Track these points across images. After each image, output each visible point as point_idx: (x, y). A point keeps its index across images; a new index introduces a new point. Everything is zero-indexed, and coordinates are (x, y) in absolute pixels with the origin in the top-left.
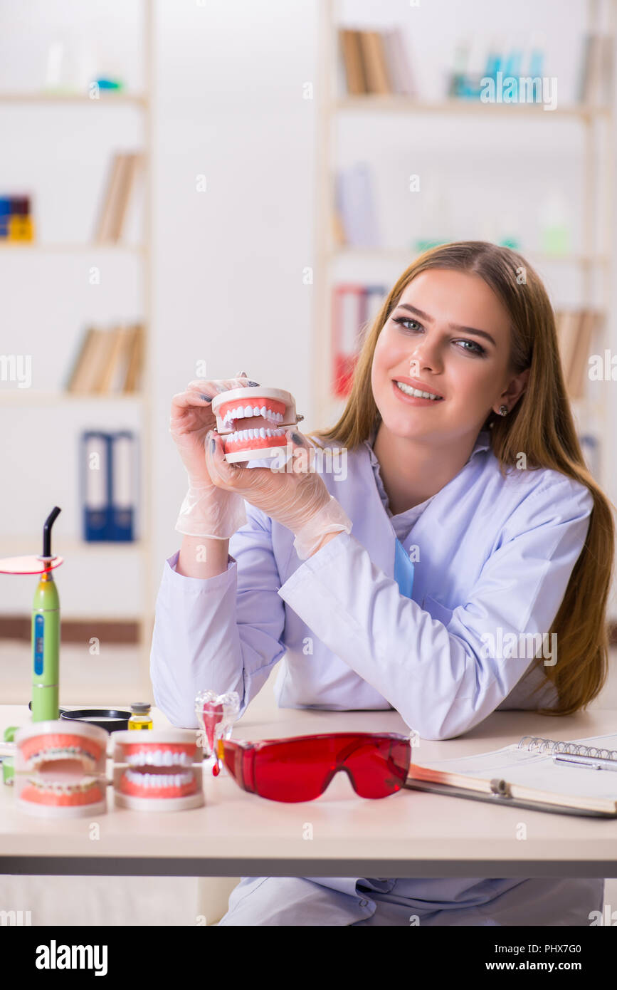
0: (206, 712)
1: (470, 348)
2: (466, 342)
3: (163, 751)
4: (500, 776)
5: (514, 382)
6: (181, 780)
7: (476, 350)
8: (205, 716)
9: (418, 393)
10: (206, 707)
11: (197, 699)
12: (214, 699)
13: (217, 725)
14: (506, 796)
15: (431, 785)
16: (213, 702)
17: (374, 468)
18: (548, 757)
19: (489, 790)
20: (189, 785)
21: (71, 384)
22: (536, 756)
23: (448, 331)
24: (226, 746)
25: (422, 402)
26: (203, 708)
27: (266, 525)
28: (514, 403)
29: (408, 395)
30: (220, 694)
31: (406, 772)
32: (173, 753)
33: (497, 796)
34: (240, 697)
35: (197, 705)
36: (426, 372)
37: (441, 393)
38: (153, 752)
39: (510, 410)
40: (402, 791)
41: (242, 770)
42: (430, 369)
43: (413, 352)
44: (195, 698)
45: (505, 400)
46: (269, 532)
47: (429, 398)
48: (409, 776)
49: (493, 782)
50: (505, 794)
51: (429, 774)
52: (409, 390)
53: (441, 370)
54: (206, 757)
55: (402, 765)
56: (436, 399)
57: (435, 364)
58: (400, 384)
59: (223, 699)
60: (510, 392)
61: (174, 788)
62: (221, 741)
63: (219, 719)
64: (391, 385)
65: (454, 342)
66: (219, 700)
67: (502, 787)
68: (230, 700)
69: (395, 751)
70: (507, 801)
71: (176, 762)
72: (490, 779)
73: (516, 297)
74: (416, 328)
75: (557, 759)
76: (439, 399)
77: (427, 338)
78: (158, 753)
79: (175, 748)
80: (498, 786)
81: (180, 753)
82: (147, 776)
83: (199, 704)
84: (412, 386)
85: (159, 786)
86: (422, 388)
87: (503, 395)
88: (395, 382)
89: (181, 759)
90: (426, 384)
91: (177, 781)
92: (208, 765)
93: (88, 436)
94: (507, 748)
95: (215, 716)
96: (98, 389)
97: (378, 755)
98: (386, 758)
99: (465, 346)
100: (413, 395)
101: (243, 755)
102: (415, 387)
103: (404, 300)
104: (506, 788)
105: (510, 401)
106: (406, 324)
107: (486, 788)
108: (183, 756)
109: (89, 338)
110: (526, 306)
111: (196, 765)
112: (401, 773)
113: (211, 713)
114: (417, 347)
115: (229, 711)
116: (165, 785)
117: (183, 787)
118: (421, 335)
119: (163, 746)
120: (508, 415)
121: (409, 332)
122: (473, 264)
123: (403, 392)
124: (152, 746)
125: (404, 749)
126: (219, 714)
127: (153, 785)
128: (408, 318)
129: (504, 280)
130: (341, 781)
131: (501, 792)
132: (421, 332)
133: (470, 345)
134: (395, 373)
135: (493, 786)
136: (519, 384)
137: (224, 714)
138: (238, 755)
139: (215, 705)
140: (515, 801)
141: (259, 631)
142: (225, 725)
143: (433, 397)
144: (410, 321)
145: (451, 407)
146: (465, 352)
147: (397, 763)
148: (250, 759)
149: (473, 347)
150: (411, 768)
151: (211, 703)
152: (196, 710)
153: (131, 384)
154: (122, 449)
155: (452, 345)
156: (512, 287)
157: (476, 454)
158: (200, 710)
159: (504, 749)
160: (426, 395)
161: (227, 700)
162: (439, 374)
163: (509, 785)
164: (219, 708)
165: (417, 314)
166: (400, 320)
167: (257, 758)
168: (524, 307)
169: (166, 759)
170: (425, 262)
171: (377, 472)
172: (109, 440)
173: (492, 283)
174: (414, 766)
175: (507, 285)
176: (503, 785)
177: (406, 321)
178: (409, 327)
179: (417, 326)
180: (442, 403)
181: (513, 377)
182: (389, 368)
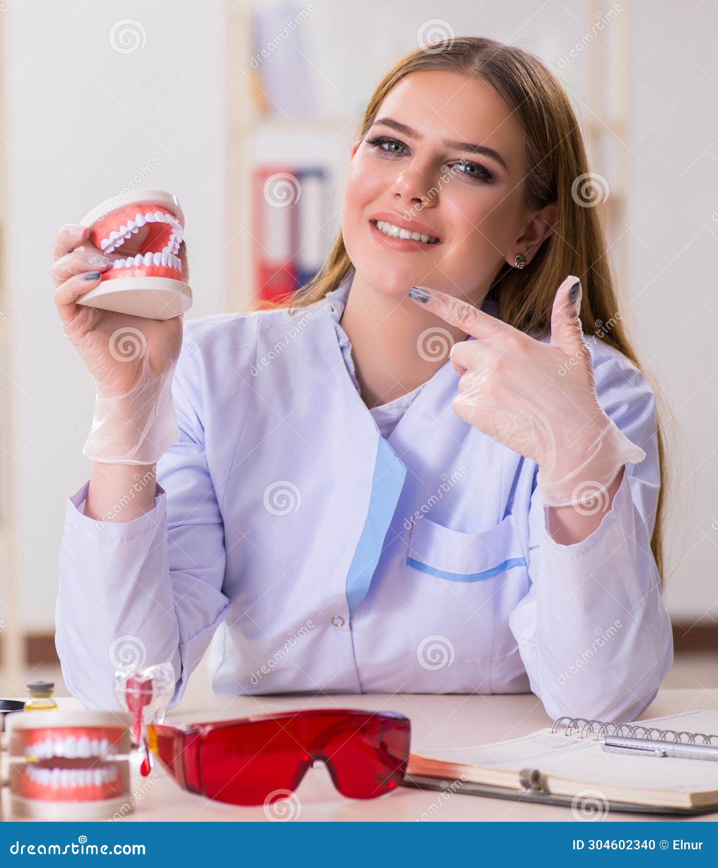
0: (130, 690)
1: (473, 173)
2: (466, 165)
3: (78, 737)
4: (532, 766)
5: (532, 223)
6: (103, 777)
7: (481, 175)
8: (128, 696)
9: (405, 234)
10: (129, 684)
12: (140, 673)
13: (145, 708)
14: (542, 791)
16: (138, 676)
17: (342, 349)
18: (594, 743)
19: (518, 785)
20: (113, 784)
22: (577, 742)
23: (443, 149)
24: (159, 732)
25: (409, 246)
26: (125, 685)
28: (534, 251)
29: (392, 238)
31: (405, 765)
32: (91, 740)
33: (529, 791)
34: (175, 671)
37: (437, 233)
38: (64, 738)
39: (529, 260)
40: (399, 789)
41: (184, 765)
42: (419, 200)
43: (397, 180)
44: (115, 672)
45: (522, 247)
46: (202, 444)
47: (420, 241)
48: (408, 770)
49: (523, 773)
50: (539, 789)
51: (435, 767)
52: (393, 230)
53: (436, 201)
54: (135, 747)
55: (398, 755)
56: (429, 242)
58: (380, 225)
59: (153, 672)
60: (529, 234)
61: (94, 787)
62: (152, 727)
63: (147, 700)
64: (367, 227)
65: (450, 165)
66: (147, 673)
67: (536, 780)
68: (162, 674)
69: (389, 736)
70: (542, 798)
71: (96, 752)
72: (519, 769)
73: (532, 103)
75: (607, 744)
76: (435, 241)
77: (412, 163)
78: (70, 740)
79: (93, 732)
80: (530, 779)
81: (100, 740)
82: (56, 772)
83: (120, 682)
84: (397, 225)
85: (73, 784)
86: (411, 226)
87: (519, 241)
88: (374, 223)
89: (102, 748)
90: (416, 220)
91: (97, 777)
92: (136, 759)
94: (539, 732)
95: (142, 696)
97: (366, 740)
98: (377, 746)
99: (466, 171)
100: (399, 237)
101: (184, 744)
102: (402, 227)
103: (382, 113)
104: (541, 781)
106: (386, 146)
107: (513, 782)
108: (104, 744)
110: (545, 116)
111: (120, 758)
112: (398, 766)
113: (136, 692)
114: (401, 173)
115: (160, 688)
116: (82, 784)
117: (105, 786)
118: (406, 158)
119: (77, 731)
120: (525, 267)
123: (385, 235)
124: (62, 731)
125: (401, 734)
126: (147, 692)
127: (64, 784)
128: (388, 137)
129: (515, 81)
130: (318, 775)
131: (534, 786)
132: (406, 155)
133: (472, 170)
134: (373, 210)
135: (523, 778)
136: (540, 227)
137: (155, 692)
138: (177, 744)
139: (142, 680)
140: (553, 797)
141: (197, 579)
142: (157, 707)
143: (425, 239)
144: (391, 141)
145: (452, 252)
146: (464, 177)
147: (391, 751)
148: (194, 751)
149: (476, 172)
150: (411, 759)
151: (136, 679)
152: (117, 689)
156: (525, 91)
158: (122, 689)
159: (533, 735)
160: (416, 236)
161: (158, 674)
162: (432, 208)
163: (546, 777)
164: (147, 685)
165: (401, 131)
166: (378, 142)
167: (203, 748)
168: (542, 118)
169: (81, 748)
170: (409, 63)
171: (348, 353)
173: (498, 85)
174: (415, 756)
175: (519, 88)
176: (536, 776)
177: (385, 142)
178: (390, 150)
179: (401, 148)
180: (439, 247)
181: (532, 216)
182: (365, 204)
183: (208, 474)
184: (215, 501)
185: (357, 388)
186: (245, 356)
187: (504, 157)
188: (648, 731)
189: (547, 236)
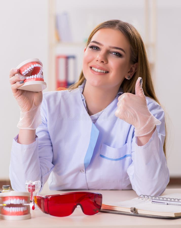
0: (29, 188)
2: (115, 53)
3: (17, 199)
4: (133, 207)
5: (132, 68)
6: (23, 209)
7: (119, 55)
8: (29, 189)
9: (99, 71)
10: (29, 186)
11: (26, 183)
13: (33, 192)
14: (136, 213)
15: (109, 210)
16: (31, 184)
17: (83, 100)
18: (149, 201)
19: (130, 212)
20: (26, 211)
22: (145, 201)
23: (109, 49)
24: (37, 198)
25: (101, 74)
27: (45, 122)
28: (132, 75)
29: (96, 72)
30: (34, 182)
31: (100, 206)
32: (20, 199)
35: (26, 185)
36: (102, 63)
37: (108, 70)
38: (13, 199)
40: (99, 213)
41: (44, 206)
42: (103, 62)
43: (97, 57)
44: (25, 183)
45: (129, 74)
47: (103, 72)
48: (101, 208)
49: (131, 208)
50: (135, 212)
52: (96, 70)
53: (107, 62)
54: (31, 202)
55: (99, 204)
57: (105, 60)
58: (93, 68)
59: (35, 183)
60: (131, 71)
61: (21, 212)
62: (35, 197)
63: (34, 190)
64: (89, 69)
65: (111, 53)
66: (34, 183)
67: (135, 210)
68: (38, 183)
69: (97, 199)
70: (136, 215)
71: (21, 203)
72: (130, 208)
73: (132, 36)
75: (152, 201)
76: (107, 72)
77: (101, 52)
78: (15, 200)
79: (21, 198)
80: (133, 210)
81: (22, 200)
82: (11, 208)
83: (27, 185)
85: (15, 211)
86: (101, 69)
87: (128, 72)
88: (91, 67)
89: (23, 202)
90: (102, 67)
91: (21, 209)
92: (31, 205)
94: (135, 199)
95: (33, 189)
97: (90, 200)
98: (93, 202)
99: (115, 54)
100: (98, 71)
101: (44, 201)
102: (98, 69)
103: (93, 40)
104: (136, 210)
105: (131, 75)
106: (94, 48)
107: (129, 211)
108: (24, 200)
110: (135, 40)
111: (27, 204)
112: (99, 207)
113: (31, 188)
114: (98, 55)
116: (18, 211)
117: (24, 211)
118: (99, 51)
119: (16, 197)
120: (130, 79)
121: (95, 50)
122: (116, 26)
123: (94, 71)
124: (13, 197)
125: (100, 199)
126: (34, 188)
127: (13, 211)
128: (94, 46)
129: (127, 31)
130: (78, 209)
131: (134, 212)
132: (99, 50)
133: (116, 54)
135: (131, 210)
136: (134, 69)
137: (36, 188)
138: (42, 201)
140: (139, 214)
141: (46, 160)
142: (36, 192)
143: (104, 72)
145: (112, 75)
146: (114, 56)
147: (97, 203)
148: (47, 203)
150: (102, 205)
151: (31, 185)
152: (26, 187)
155: (110, 54)
156: (130, 33)
157: (118, 94)
158: (27, 187)
159: (133, 199)
160: (102, 71)
162: (106, 64)
164: (34, 186)
165: (98, 44)
166: (92, 47)
168: (134, 40)
169: (18, 202)
170: (99, 26)
171: (84, 101)
173: (123, 32)
176: (135, 209)
180: (108, 74)
181: (132, 66)
182: (88, 63)
183: (48, 132)
184: (50, 139)
185: (87, 110)
186: (58, 102)
187: (125, 50)
188: (163, 198)
189: (136, 71)
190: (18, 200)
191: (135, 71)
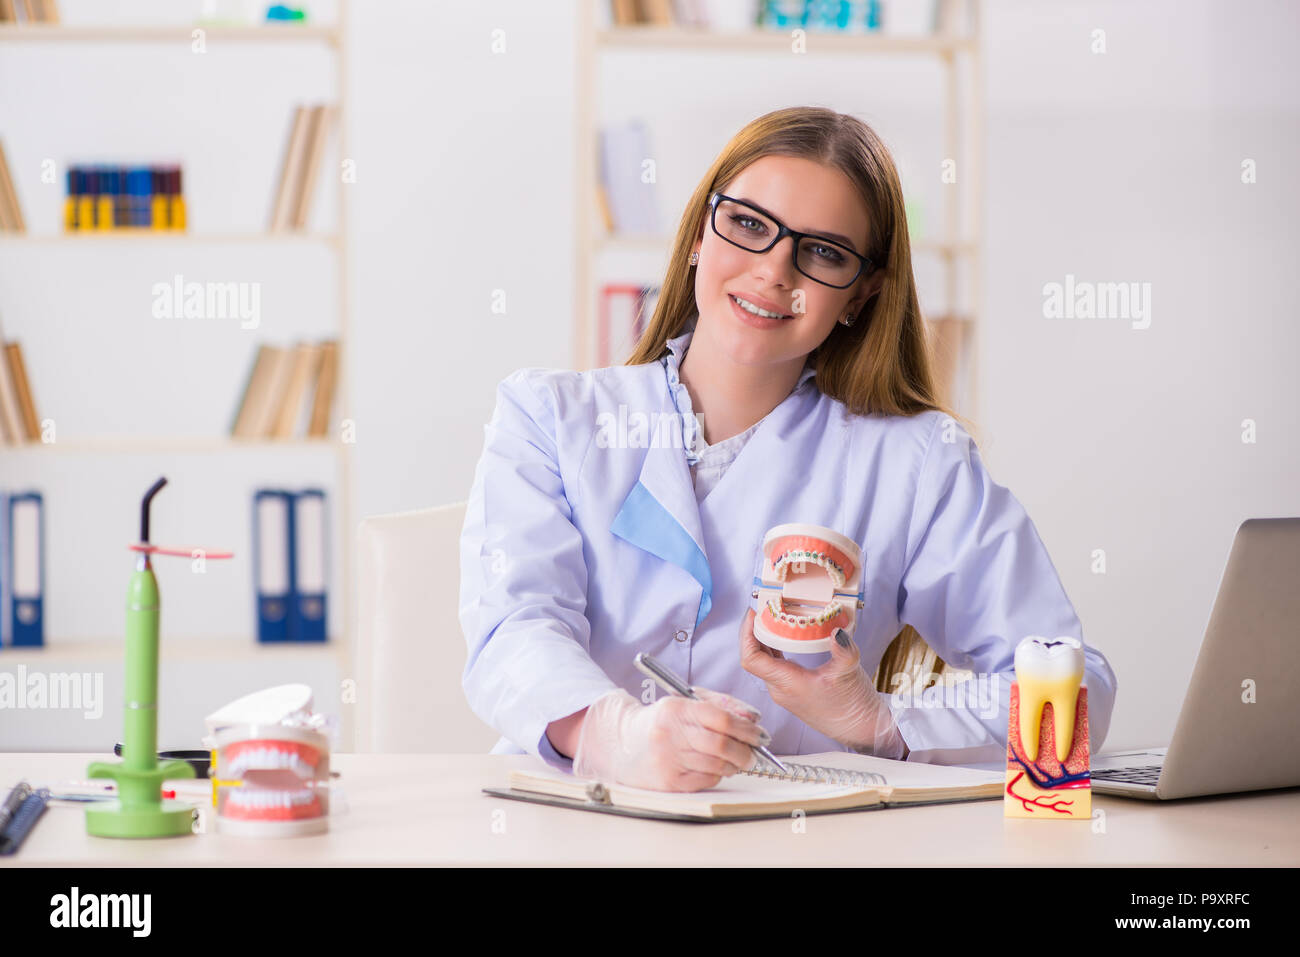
1: (825, 255)
9: (763, 313)
19: (584, 796)
21: (237, 426)
25: (767, 322)
29: (750, 314)
32: (281, 753)
33: (594, 802)
36: (777, 290)
37: (790, 313)
42: (781, 286)
45: (852, 307)
47: (776, 318)
52: (752, 308)
53: (793, 285)
56: (783, 319)
58: (739, 301)
61: (283, 809)
64: (727, 302)
70: (604, 808)
71: (285, 765)
74: (755, 227)
76: (789, 317)
79: (284, 746)
80: (594, 790)
81: (290, 754)
84: (755, 303)
85: (263, 803)
86: (768, 307)
87: (850, 303)
88: (732, 297)
89: (291, 761)
90: (775, 302)
91: (284, 799)
93: (263, 495)
96: (273, 432)
99: (818, 252)
100: (757, 314)
102: (759, 305)
106: (744, 223)
108: (294, 757)
109: (263, 359)
116: (270, 805)
121: (747, 233)
122: (827, 150)
123: (743, 310)
127: (256, 803)
128: (745, 216)
131: (597, 797)
133: (825, 252)
134: (732, 287)
136: (866, 287)
140: (614, 808)
143: (780, 316)
144: (747, 218)
145: (802, 327)
153: (320, 426)
154: (308, 511)
156: (874, 179)
160: (773, 315)
162: (790, 290)
163: (608, 790)
166: (736, 219)
172: (290, 500)
173: (853, 176)
176: (599, 788)
177: (743, 219)
178: (747, 226)
179: (757, 224)
180: (791, 322)
182: (726, 279)
189: (874, 293)
190: (274, 752)
191: (871, 291)
